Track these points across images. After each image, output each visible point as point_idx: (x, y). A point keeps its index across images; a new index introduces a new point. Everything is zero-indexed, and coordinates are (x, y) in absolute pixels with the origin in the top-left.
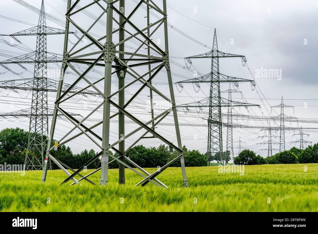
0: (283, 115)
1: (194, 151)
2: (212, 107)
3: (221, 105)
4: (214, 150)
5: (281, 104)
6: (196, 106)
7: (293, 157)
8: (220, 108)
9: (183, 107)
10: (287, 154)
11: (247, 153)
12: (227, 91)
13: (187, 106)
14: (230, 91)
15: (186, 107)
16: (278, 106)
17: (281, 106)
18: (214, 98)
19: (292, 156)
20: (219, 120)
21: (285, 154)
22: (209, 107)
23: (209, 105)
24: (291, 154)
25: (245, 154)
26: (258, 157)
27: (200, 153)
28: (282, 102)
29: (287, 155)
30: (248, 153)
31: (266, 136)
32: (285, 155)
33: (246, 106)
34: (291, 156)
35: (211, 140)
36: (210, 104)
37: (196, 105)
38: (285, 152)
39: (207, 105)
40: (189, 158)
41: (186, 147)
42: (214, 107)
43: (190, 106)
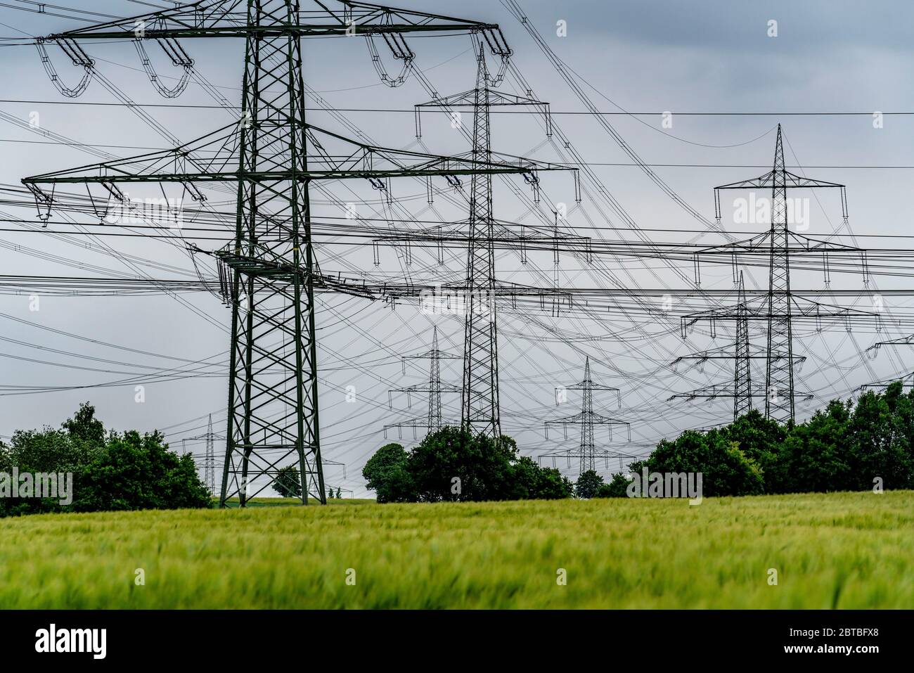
0: (786, 230)
1: (132, 437)
2: (257, 178)
3: (310, 167)
4: (269, 433)
5: (774, 172)
6: (164, 178)
7: (733, 472)
8: (301, 185)
9: (86, 180)
10: (697, 450)
11: (455, 449)
12: (465, 95)
13: (111, 173)
14: (482, 97)
15: (109, 185)
16: (757, 183)
17: (770, 183)
18: (268, 130)
19: (725, 466)
20: (296, 257)
21: (688, 452)
22: (237, 183)
23: (235, 168)
24: (721, 452)
25: (442, 451)
26: (522, 470)
27: (167, 446)
28: (779, 162)
29: (696, 459)
30: (463, 445)
31: (722, 351)
32: (683, 456)
33: (453, 173)
34: (721, 462)
35: (250, 376)
36: (241, 163)
37: (161, 172)
38: (688, 441)
39: (226, 169)
40: (101, 481)
41: (96, 416)
42: (268, 183)
43: (129, 178)
